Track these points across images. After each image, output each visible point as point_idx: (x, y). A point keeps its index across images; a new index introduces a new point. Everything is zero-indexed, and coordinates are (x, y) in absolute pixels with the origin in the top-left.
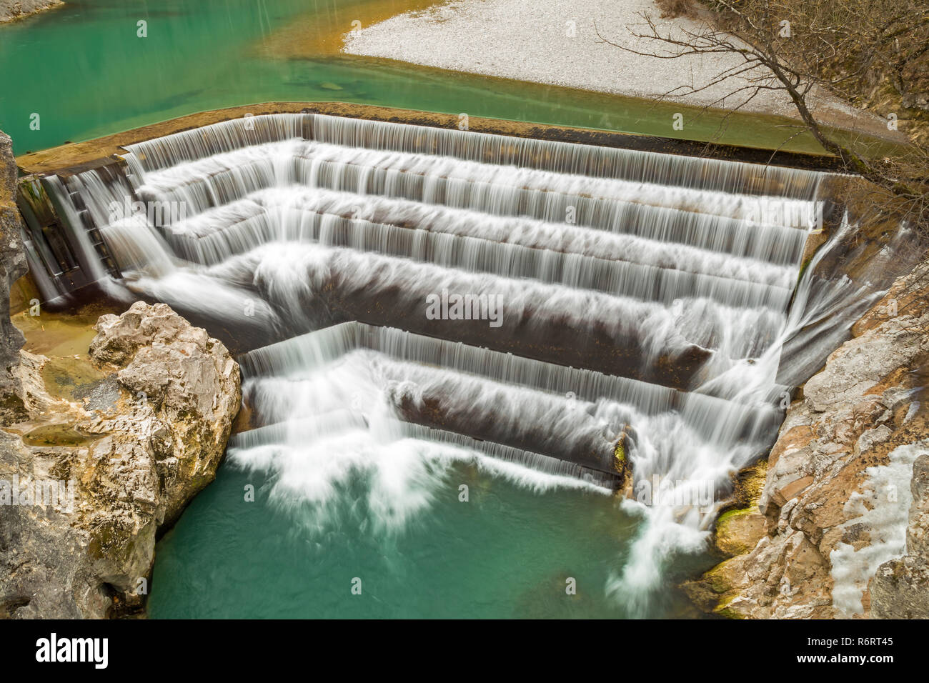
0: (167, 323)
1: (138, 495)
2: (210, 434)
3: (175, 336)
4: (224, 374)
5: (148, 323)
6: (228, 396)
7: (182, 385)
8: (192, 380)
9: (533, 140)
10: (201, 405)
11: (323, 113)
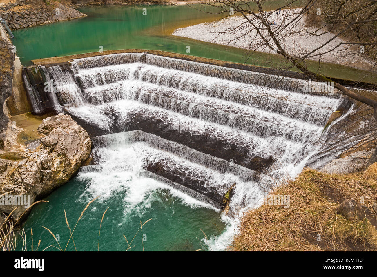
0: (65, 121)
1: (25, 181)
2: (69, 164)
3: (68, 126)
4: (83, 143)
5: (59, 120)
6: (82, 151)
7: (62, 144)
8: (67, 143)
9: (224, 67)
10: (69, 153)
11: (150, 54)
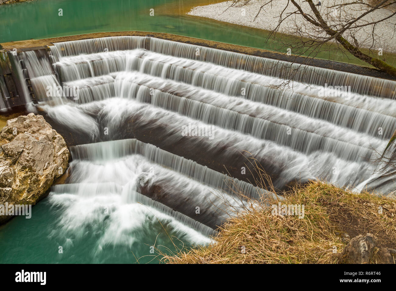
0: (36, 124)
2: (37, 181)
3: (38, 131)
4: (58, 153)
5: (28, 122)
6: (56, 165)
7: (28, 153)
8: (35, 152)
9: (254, 56)
10: (37, 166)
11: (155, 37)
